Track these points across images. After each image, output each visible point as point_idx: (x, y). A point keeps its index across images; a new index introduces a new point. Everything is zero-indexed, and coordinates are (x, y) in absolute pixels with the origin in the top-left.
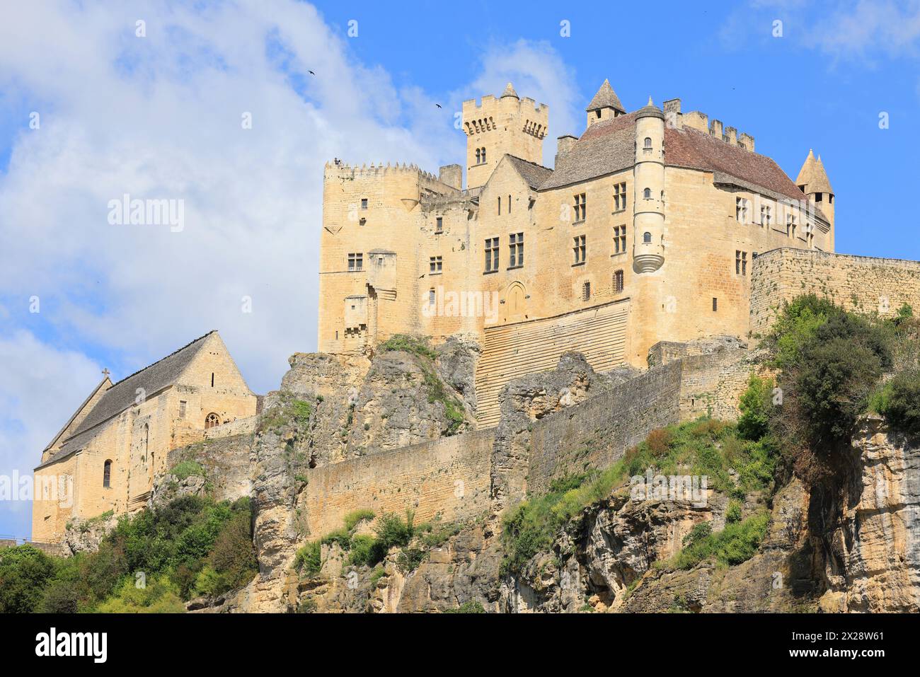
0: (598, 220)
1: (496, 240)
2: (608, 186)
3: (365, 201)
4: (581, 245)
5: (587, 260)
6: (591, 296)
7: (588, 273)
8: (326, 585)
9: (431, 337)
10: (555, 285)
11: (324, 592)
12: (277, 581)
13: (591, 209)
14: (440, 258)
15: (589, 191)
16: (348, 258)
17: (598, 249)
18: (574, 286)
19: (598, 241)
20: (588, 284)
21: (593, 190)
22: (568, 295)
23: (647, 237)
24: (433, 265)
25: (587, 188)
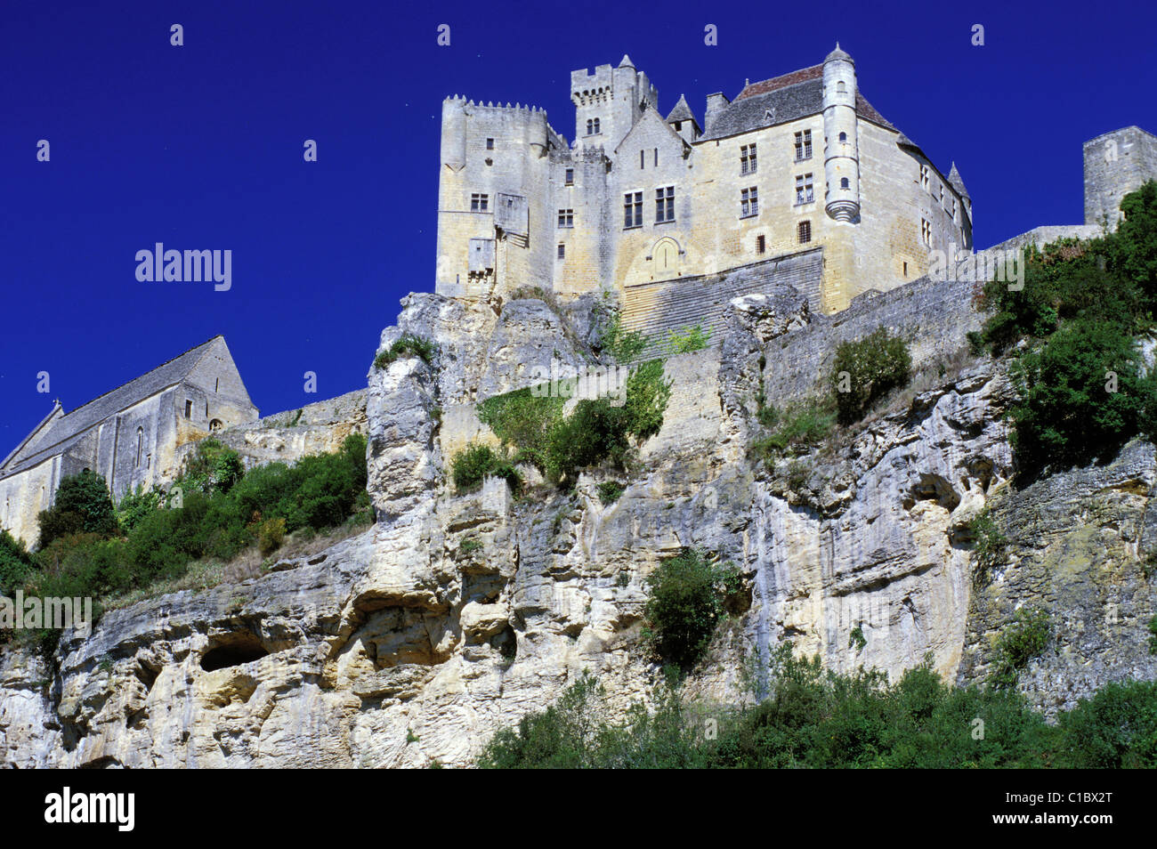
0: (774, 170)
1: (639, 195)
2: (787, 134)
3: (490, 141)
4: (750, 196)
5: (760, 212)
6: (766, 249)
7: (761, 225)
8: (494, 523)
9: (561, 294)
10: (717, 240)
11: (490, 530)
12: (408, 528)
13: (765, 159)
14: (570, 211)
15: (761, 140)
16: (470, 198)
17: (774, 200)
18: (742, 241)
19: (774, 192)
20: (761, 239)
21: (767, 140)
22: (737, 250)
23: (845, 183)
24: (561, 218)
25: (759, 138)
